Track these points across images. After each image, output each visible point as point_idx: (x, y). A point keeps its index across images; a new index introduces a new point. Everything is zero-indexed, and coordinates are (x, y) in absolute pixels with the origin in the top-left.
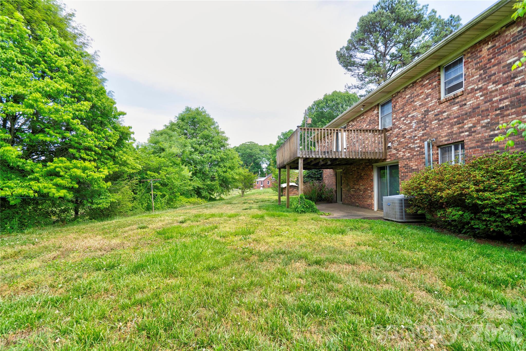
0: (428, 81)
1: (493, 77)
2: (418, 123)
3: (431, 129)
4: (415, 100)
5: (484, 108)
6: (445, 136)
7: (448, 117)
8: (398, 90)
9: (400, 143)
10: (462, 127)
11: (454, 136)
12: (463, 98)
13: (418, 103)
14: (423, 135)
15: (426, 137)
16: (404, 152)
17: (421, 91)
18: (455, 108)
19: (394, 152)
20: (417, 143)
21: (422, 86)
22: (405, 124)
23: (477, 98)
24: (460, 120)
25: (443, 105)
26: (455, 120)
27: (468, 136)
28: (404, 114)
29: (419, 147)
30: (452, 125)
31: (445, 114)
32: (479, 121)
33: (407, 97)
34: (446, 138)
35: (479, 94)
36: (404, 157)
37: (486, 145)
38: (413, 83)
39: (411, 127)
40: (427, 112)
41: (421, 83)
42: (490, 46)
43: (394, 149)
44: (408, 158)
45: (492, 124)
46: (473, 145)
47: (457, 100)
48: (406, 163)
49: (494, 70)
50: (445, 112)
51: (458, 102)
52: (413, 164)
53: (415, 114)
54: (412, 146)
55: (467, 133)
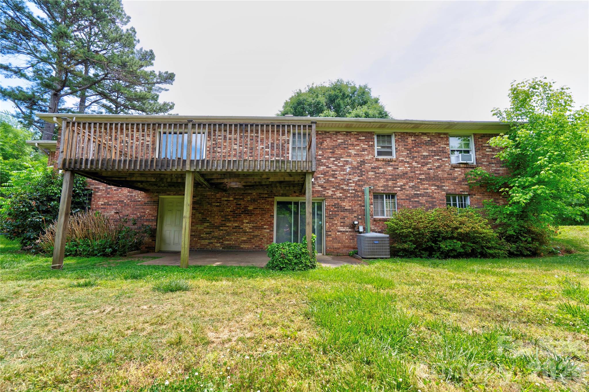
0: (364, 138)
1: (415, 159)
2: (353, 168)
3: (367, 178)
4: (350, 148)
5: (410, 175)
6: (381, 187)
7: (384, 173)
8: (328, 130)
9: (328, 181)
10: (396, 184)
11: (389, 189)
12: (396, 164)
13: (353, 152)
14: (359, 181)
15: (362, 183)
16: (333, 191)
17: (356, 143)
18: (390, 168)
19: (320, 189)
20: (351, 186)
21: (358, 139)
22: (336, 165)
23: (406, 167)
24: (395, 178)
25: (380, 163)
26: (390, 177)
27: (400, 191)
28: (335, 156)
29: (354, 190)
30: (387, 180)
31: (381, 170)
32: (407, 183)
33: (339, 141)
34: (383, 188)
35: (407, 165)
36: (334, 196)
37: (412, 199)
38: (347, 132)
39: (344, 170)
40: (363, 162)
41: (356, 136)
42: (413, 139)
43: (319, 186)
44: (340, 198)
45: (416, 187)
46: (403, 198)
47: (391, 163)
48: (336, 202)
49: (416, 154)
50: (381, 168)
51: (392, 165)
52: (346, 205)
53: (349, 159)
54: (345, 187)
55: (399, 189)
